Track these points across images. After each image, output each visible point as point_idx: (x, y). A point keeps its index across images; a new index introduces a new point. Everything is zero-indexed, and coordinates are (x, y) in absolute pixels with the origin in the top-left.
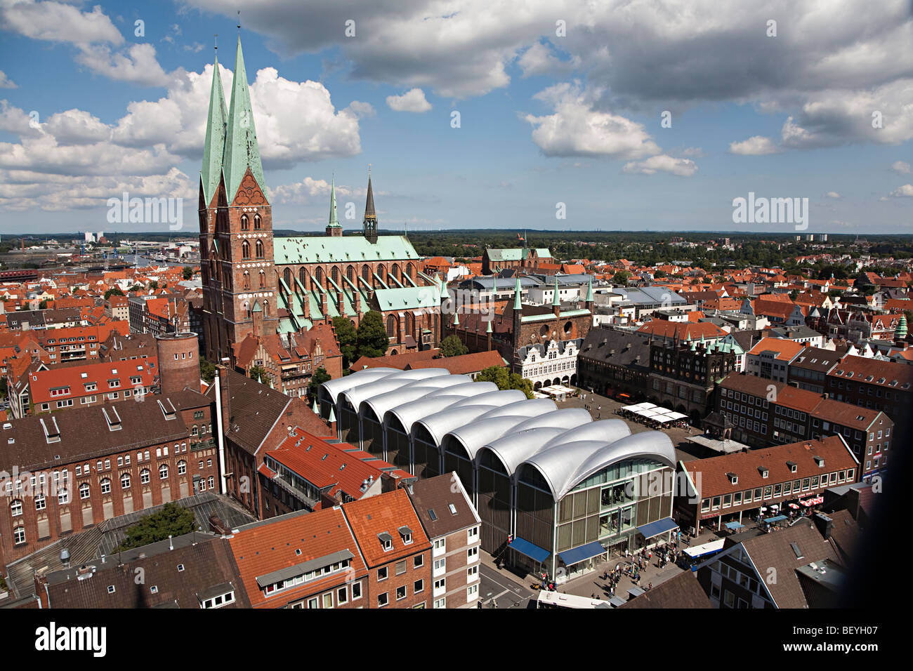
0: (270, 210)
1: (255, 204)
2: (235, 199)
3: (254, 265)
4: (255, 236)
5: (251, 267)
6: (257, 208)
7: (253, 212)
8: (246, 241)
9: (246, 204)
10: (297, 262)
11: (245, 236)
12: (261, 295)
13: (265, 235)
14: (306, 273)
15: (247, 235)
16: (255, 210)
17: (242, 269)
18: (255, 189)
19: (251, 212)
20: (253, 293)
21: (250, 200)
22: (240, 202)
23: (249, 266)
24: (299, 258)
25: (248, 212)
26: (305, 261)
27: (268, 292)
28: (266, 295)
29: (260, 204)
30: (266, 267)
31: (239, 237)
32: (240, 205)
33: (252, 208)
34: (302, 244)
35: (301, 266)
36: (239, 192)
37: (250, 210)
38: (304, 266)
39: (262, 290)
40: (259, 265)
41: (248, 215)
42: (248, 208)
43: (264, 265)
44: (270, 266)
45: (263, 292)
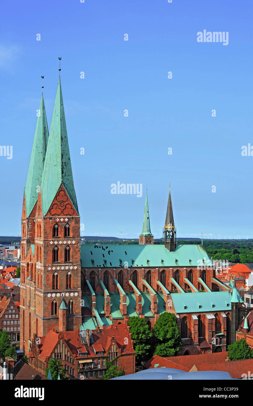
0: (79, 221)
1: (66, 215)
2: (49, 211)
3: (63, 268)
4: (65, 242)
5: (60, 270)
6: (69, 218)
7: (64, 221)
8: (56, 246)
9: (58, 215)
10: (102, 266)
11: (56, 243)
12: (67, 294)
13: (74, 242)
14: (110, 276)
15: (58, 241)
16: (66, 220)
17: (52, 270)
18: (67, 203)
19: (63, 222)
20: (60, 293)
21: (62, 212)
22: (53, 214)
23: (58, 268)
24: (103, 263)
25: (60, 222)
26: (109, 265)
27: (74, 292)
28: (72, 294)
29: (71, 215)
30: (73, 270)
31: (51, 243)
32: (53, 215)
33: (64, 218)
34: (107, 250)
35: (105, 270)
36: (52, 205)
37: (62, 220)
38: (108, 269)
39: (69, 290)
40: (67, 268)
41: (60, 224)
42: (60, 218)
43: (71, 268)
44: (77, 269)
45: (70, 292)
